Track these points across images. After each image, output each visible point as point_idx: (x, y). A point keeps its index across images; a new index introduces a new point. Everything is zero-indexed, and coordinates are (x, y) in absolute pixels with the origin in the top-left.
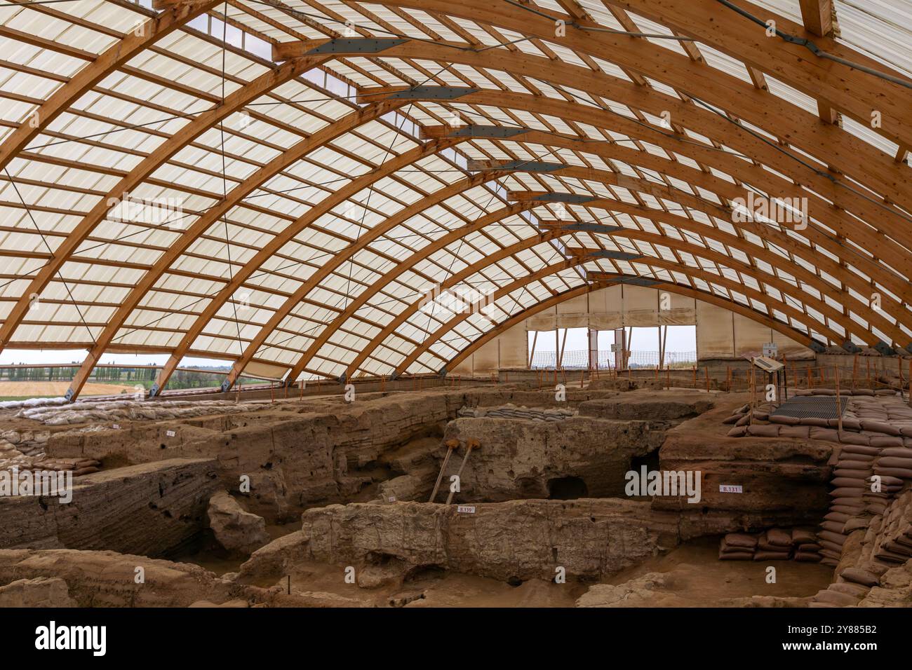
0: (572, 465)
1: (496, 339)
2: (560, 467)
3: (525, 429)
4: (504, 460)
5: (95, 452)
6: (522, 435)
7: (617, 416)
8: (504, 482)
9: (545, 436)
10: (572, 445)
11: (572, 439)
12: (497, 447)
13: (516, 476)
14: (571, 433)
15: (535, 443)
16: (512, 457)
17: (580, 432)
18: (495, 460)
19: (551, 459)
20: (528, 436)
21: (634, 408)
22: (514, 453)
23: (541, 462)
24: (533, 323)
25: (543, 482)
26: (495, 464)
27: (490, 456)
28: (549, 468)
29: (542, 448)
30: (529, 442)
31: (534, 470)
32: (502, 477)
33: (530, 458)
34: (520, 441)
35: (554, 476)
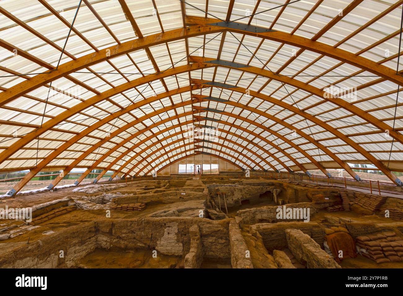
0: (247, 197)
1: (170, 166)
2: (245, 198)
4: (231, 196)
6: (235, 190)
7: (254, 185)
9: (241, 190)
10: (247, 192)
11: (247, 191)
12: (229, 194)
13: (234, 200)
14: (247, 190)
15: (239, 192)
16: (233, 196)
17: (249, 189)
18: (229, 197)
19: (242, 196)
20: (237, 191)
21: (257, 183)
22: (233, 195)
23: (240, 197)
24: (180, 162)
25: (240, 201)
26: (229, 198)
27: (227, 196)
28: (242, 198)
29: (240, 193)
31: (238, 199)
32: (230, 201)
33: (238, 196)
34: (235, 192)
35: (243, 200)
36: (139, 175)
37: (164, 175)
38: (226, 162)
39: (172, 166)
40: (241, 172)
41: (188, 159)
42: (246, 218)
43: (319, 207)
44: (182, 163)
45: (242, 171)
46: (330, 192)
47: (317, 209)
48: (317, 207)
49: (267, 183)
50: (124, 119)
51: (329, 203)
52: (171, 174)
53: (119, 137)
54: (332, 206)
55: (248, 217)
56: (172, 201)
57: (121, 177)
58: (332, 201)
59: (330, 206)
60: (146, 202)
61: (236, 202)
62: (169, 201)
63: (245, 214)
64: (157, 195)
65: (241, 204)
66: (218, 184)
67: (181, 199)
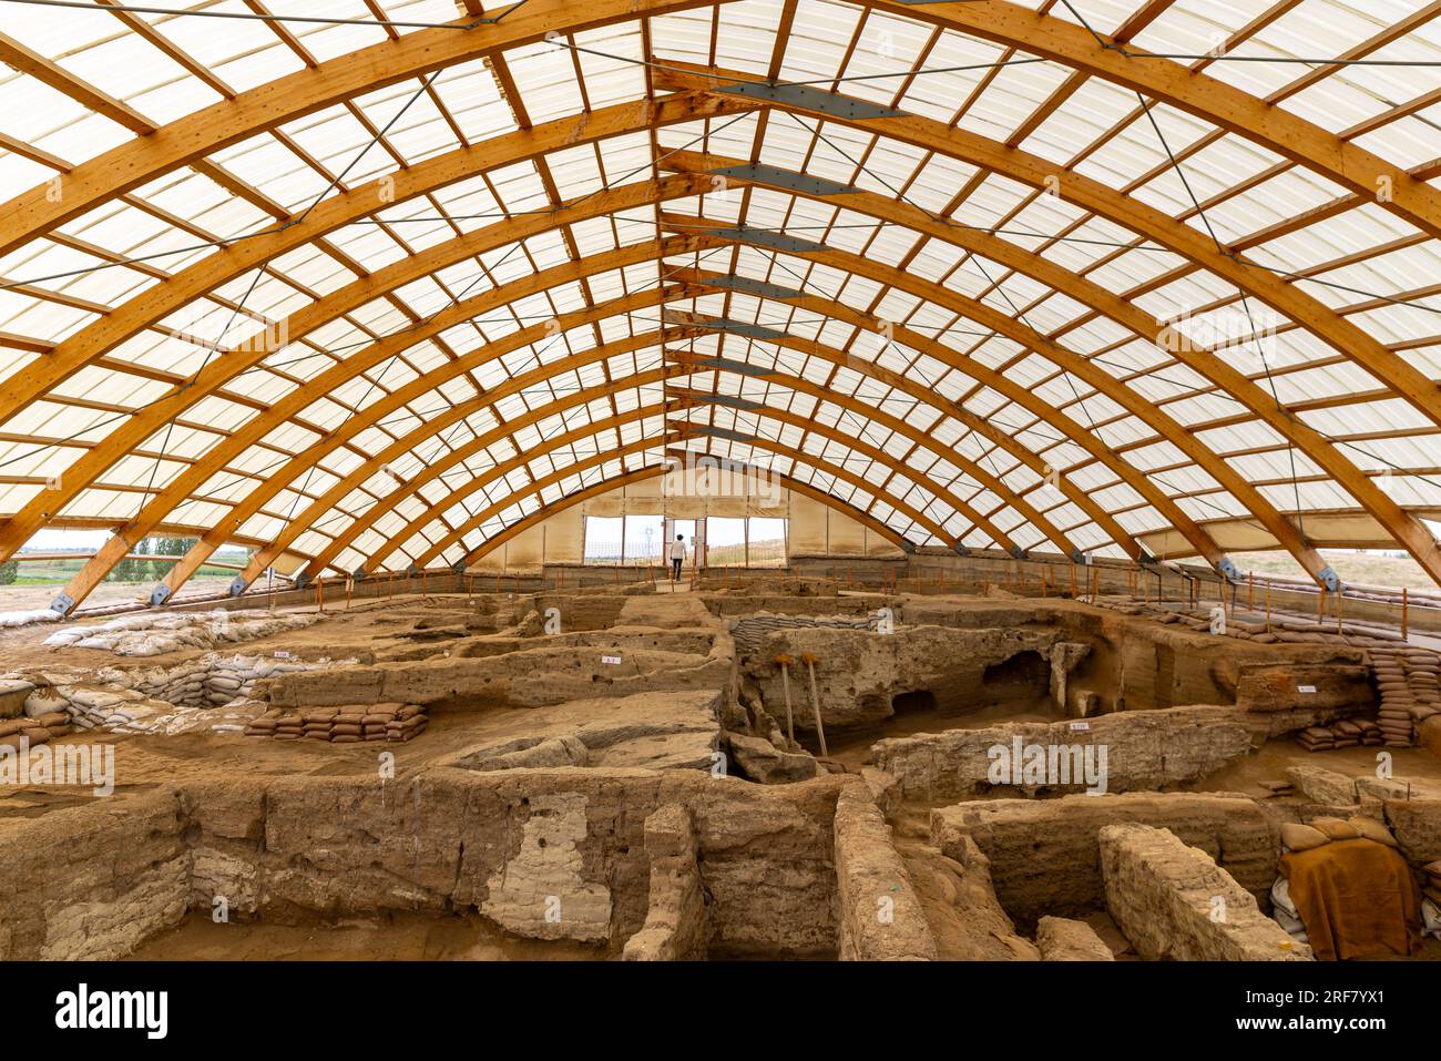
0: (924, 678)
1: (540, 525)
2: (910, 681)
3: (870, 640)
4: (844, 675)
5: (413, 693)
6: (867, 648)
7: (959, 624)
8: (843, 702)
9: (893, 645)
10: (924, 656)
11: (925, 649)
12: (837, 662)
13: (857, 694)
14: (925, 643)
15: (882, 656)
16: (853, 673)
17: (935, 642)
18: (834, 678)
19: (900, 673)
20: (875, 648)
21: (976, 615)
22: (857, 667)
23: (888, 676)
24: (593, 506)
25: (889, 699)
26: (833, 682)
27: (827, 673)
28: (897, 683)
29: (892, 661)
30: (875, 655)
31: (880, 686)
32: (841, 696)
33: (876, 673)
34: (864, 655)
35: (901, 692)
36: (381, 570)
37: (511, 571)
38: (823, 508)
39: (550, 523)
40: (898, 560)
41: (633, 490)
42: (913, 774)
43: (1266, 729)
44: (605, 511)
45: (901, 553)
46: (1327, 658)
47: (1257, 734)
48: (1255, 728)
49: (1022, 614)
50: (292, 275)
51: (1315, 709)
52: (547, 567)
53: (268, 369)
54: (1329, 724)
55: (925, 772)
56: (556, 693)
57: (294, 577)
58: (1328, 698)
59: (1317, 725)
60: (424, 698)
61: (870, 701)
62: (540, 693)
63: (911, 758)
64: (480, 666)
65: (890, 710)
66: (782, 615)
67: (600, 685)
